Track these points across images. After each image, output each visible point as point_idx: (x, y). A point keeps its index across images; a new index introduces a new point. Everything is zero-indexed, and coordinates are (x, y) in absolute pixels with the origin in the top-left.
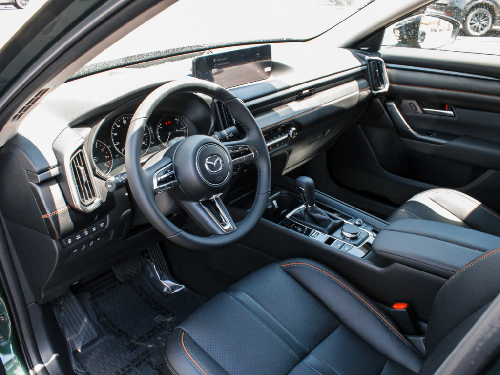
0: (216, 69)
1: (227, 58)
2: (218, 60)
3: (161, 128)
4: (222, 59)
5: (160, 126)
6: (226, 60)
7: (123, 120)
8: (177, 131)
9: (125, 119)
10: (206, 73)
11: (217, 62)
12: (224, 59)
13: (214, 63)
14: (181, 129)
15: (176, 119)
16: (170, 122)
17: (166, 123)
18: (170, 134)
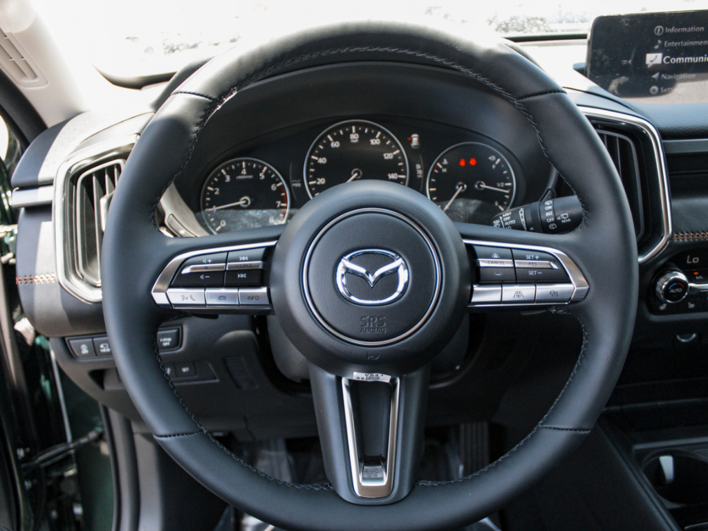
0: (660, 55)
1: (702, 29)
2: (673, 30)
3: (444, 170)
4: (684, 29)
5: (444, 166)
6: (701, 33)
7: (351, 132)
8: (484, 186)
9: (357, 131)
10: (625, 62)
11: (666, 37)
12: (691, 29)
13: (654, 39)
14: (498, 185)
15: (492, 158)
16: (473, 162)
17: (462, 163)
18: (459, 190)
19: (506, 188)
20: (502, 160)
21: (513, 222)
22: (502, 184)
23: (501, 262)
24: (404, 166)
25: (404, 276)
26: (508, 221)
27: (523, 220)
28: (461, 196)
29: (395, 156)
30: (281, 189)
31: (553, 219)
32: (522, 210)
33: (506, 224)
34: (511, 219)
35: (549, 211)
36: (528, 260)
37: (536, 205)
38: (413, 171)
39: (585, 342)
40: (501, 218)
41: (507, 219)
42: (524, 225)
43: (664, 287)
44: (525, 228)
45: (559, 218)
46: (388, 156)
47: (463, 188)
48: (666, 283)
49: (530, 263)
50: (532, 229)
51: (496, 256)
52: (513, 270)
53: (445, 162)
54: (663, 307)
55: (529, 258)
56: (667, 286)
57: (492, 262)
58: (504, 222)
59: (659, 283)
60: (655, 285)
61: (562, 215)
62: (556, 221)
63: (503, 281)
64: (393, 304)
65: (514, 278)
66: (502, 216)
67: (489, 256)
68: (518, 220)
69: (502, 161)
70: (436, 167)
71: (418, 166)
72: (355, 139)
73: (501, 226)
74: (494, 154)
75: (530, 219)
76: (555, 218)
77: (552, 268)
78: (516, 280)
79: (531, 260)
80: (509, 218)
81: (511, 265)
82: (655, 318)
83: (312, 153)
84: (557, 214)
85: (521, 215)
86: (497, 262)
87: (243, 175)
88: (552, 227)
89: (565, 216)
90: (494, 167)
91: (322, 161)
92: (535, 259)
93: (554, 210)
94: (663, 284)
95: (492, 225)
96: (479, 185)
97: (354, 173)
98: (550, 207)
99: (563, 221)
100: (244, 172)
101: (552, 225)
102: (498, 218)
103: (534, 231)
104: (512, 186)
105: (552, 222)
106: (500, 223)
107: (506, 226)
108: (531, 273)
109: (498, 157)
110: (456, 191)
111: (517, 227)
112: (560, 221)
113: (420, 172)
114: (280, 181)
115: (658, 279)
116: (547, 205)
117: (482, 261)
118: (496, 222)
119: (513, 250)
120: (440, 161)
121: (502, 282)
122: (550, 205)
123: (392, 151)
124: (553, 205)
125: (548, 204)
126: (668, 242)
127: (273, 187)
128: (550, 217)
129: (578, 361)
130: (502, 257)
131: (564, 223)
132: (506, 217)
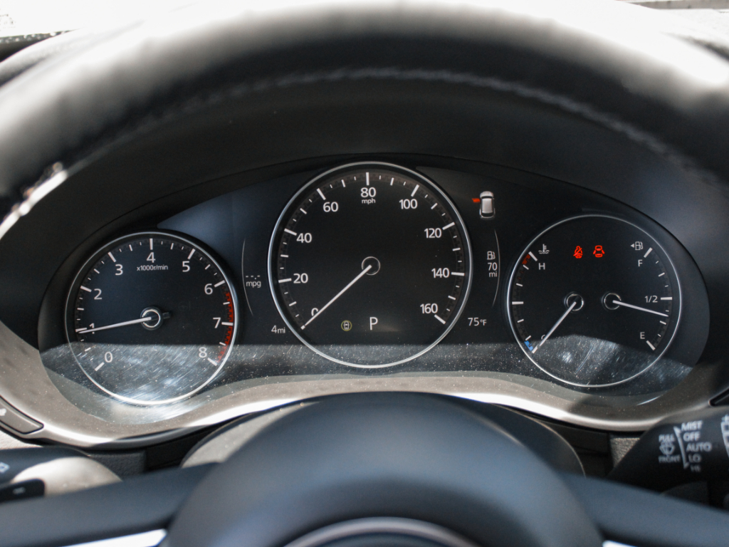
3: (542, 266)
7: (363, 184)
9: (374, 182)
14: (646, 300)
18: (570, 309)
19: (661, 306)
20: (656, 250)
21: (707, 446)
22: (654, 299)
24: (464, 254)
26: (694, 442)
27: (728, 445)
29: (447, 234)
30: (222, 293)
33: (691, 448)
38: (481, 264)
40: (677, 431)
41: (691, 437)
46: (433, 233)
47: (578, 305)
53: (545, 250)
58: (685, 444)
66: (679, 426)
68: (719, 444)
70: (526, 259)
71: (491, 255)
72: (369, 198)
73: (678, 452)
80: (696, 436)
83: (284, 224)
85: (727, 433)
87: (150, 263)
90: (640, 263)
91: (304, 238)
95: (656, 442)
96: (610, 299)
97: (366, 266)
100: (151, 258)
102: (671, 431)
104: (675, 302)
106: (676, 443)
107: (689, 455)
113: (494, 267)
114: (220, 278)
118: (666, 439)
120: (536, 248)
123: (441, 223)
127: (208, 289)
132: (690, 431)
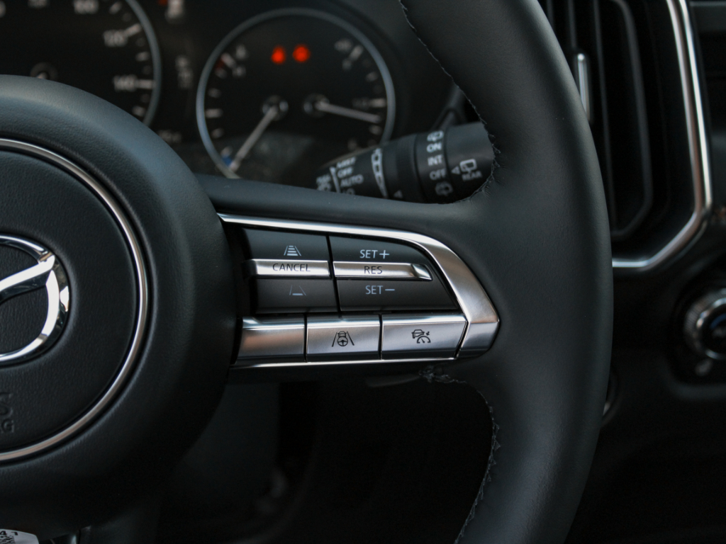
3: (239, 72)
5: (239, 63)
8: (324, 106)
14: (357, 103)
15: (343, 45)
16: (301, 54)
17: (278, 57)
18: (270, 114)
19: (373, 111)
20: (365, 51)
21: (358, 179)
22: (364, 104)
23: (301, 266)
24: (149, 62)
25: (58, 297)
26: (347, 177)
27: (379, 175)
28: (273, 127)
29: (132, 40)
31: (443, 172)
32: (378, 152)
33: (345, 183)
34: (354, 174)
35: (435, 154)
36: (365, 260)
37: (408, 141)
38: (169, 73)
39: (496, 446)
40: (333, 170)
41: (345, 172)
42: (382, 186)
43: (700, 323)
44: (385, 193)
45: (456, 171)
46: (115, 38)
47: (279, 110)
48: (705, 314)
49: (366, 268)
50: (399, 194)
51: (292, 253)
52: (331, 282)
53: (241, 53)
54: (703, 369)
55: (366, 255)
56: (708, 321)
57: (282, 265)
58: (340, 180)
59: (691, 316)
60: (682, 319)
61: (463, 163)
62: (450, 177)
63: (309, 308)
64: (31, 364)
65: (333, 301)
66: (335, 166)
67: (276, 253)
68: (369, 175)
69: (366, 54)
70: (219, 63)
71: (182, 63)
73: (333, 189)
74: (345, 35)
75: (393, 172)
76: (449, 169)
77: (417, 278)
78: (338, 306)
79: (371, 260)
80: (349, 171)
81: (325, 272)
82: (687, 392)
84: (452, 161)
85: (377, 163)
86: (293, 266)
88: (441, 189)
89: (470, 165)
90: (347, 65)
92: (379, 259)
93: (445, 152)
94: (698, 318)
95: (314, 186)
96: (314, 103)
98: (438, 147)
99: (465, 177)
101: (443, 185)
102: (327, 172)
103: (403, 199)
105: (441, 180)
106: (331, 182)
107: (344, 189)
108: (371, 290)
109: (355, 42)
110: (261, 116)
111: (367, 189)
112: (459, 177)
113: (185, 75)
115: (688, 306)
116: (433, 143)
117: (262, 264)
118: (323, 181)
119: (332, 239)
120: (230, 50)
121: (306, 312)
122: (438, 141)
123: (123, 26)
124: (443, 141)
125: (435, 141)
126: (705, 225)
128: (436, 168)
129: (481, 491)
130: (307, 254)
131: (468, 182)
132: (344, 168)
